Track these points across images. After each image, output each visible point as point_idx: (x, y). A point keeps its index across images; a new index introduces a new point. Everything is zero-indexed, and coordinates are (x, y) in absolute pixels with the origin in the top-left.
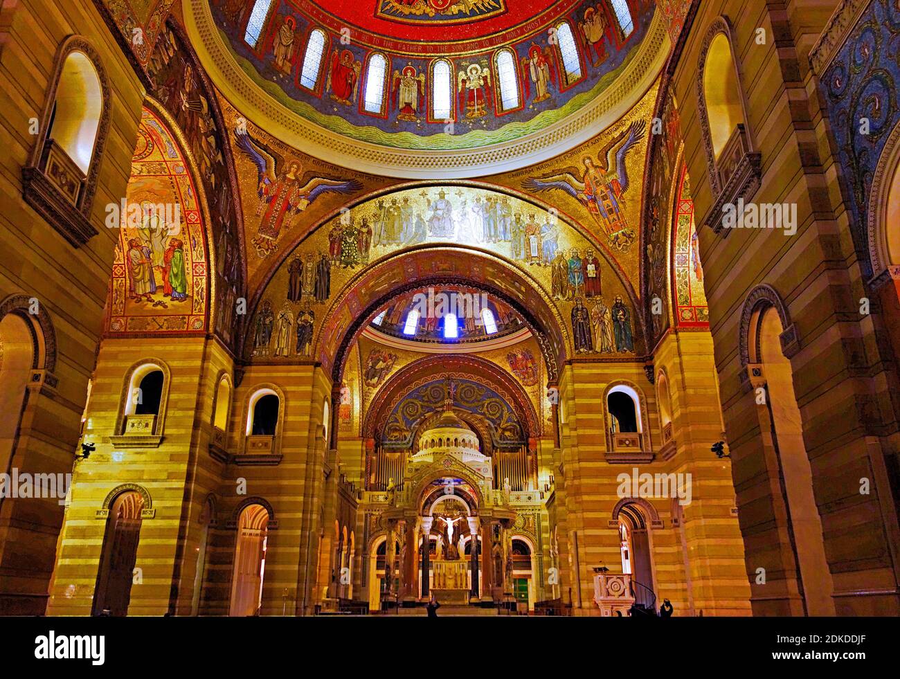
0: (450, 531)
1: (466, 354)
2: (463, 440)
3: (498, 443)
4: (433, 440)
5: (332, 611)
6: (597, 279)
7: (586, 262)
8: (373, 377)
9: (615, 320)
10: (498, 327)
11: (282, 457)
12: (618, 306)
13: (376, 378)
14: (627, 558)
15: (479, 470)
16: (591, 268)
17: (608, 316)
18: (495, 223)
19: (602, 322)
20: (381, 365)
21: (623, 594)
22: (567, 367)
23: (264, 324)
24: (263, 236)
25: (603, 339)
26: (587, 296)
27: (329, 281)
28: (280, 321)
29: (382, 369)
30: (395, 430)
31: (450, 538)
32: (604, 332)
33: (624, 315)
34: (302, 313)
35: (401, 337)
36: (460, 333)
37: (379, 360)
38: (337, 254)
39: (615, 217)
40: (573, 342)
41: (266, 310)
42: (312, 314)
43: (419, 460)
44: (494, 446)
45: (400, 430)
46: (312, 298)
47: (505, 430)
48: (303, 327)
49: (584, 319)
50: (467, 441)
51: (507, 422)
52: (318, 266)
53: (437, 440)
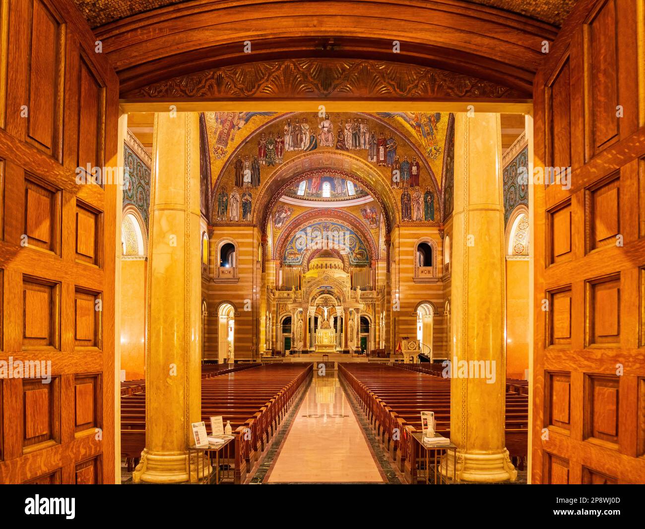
0: (326, 314)
1: (336, 208)
2: (335, 265)
3: (353, 262)
4: (317, 265)
5: (269, 356)
6: (417, 176)
7: (412, 165)
8: (279, 222)
9: (426, 202)
10: (357, 191)
11: (239, 279)
12: (428, 193)
15: (344, 282)
16: (414, 168)
17: (422, 199)
18: (359, 137)
19: (418, 203)
21: (415, 349)
22: (397, 229)
23: (223, 201)
24: (219, 146)
25: (418, 213)
26: (411, 186)
27: (259, 174)
28: (232, 200)
29: (285, 218)
30: (291, 254)
31: (326, 317)
33: (431, 198)
34: (244, 195)
35: (296, 198)
36: (332, 195)
37: (282, 212)
38: (263, 157)
39: (431, 138)
41: (223, 193)
42: (250, 195)
43: (310, 276)
44: (350, 264)
45: (295, 254)
46: (250, 185)
47: (357, 254)
48: (246, 204)
49: (408, 201)
50: (337, 265)
51: (359, 249)
52: (252, 165)
53: (320, 265)
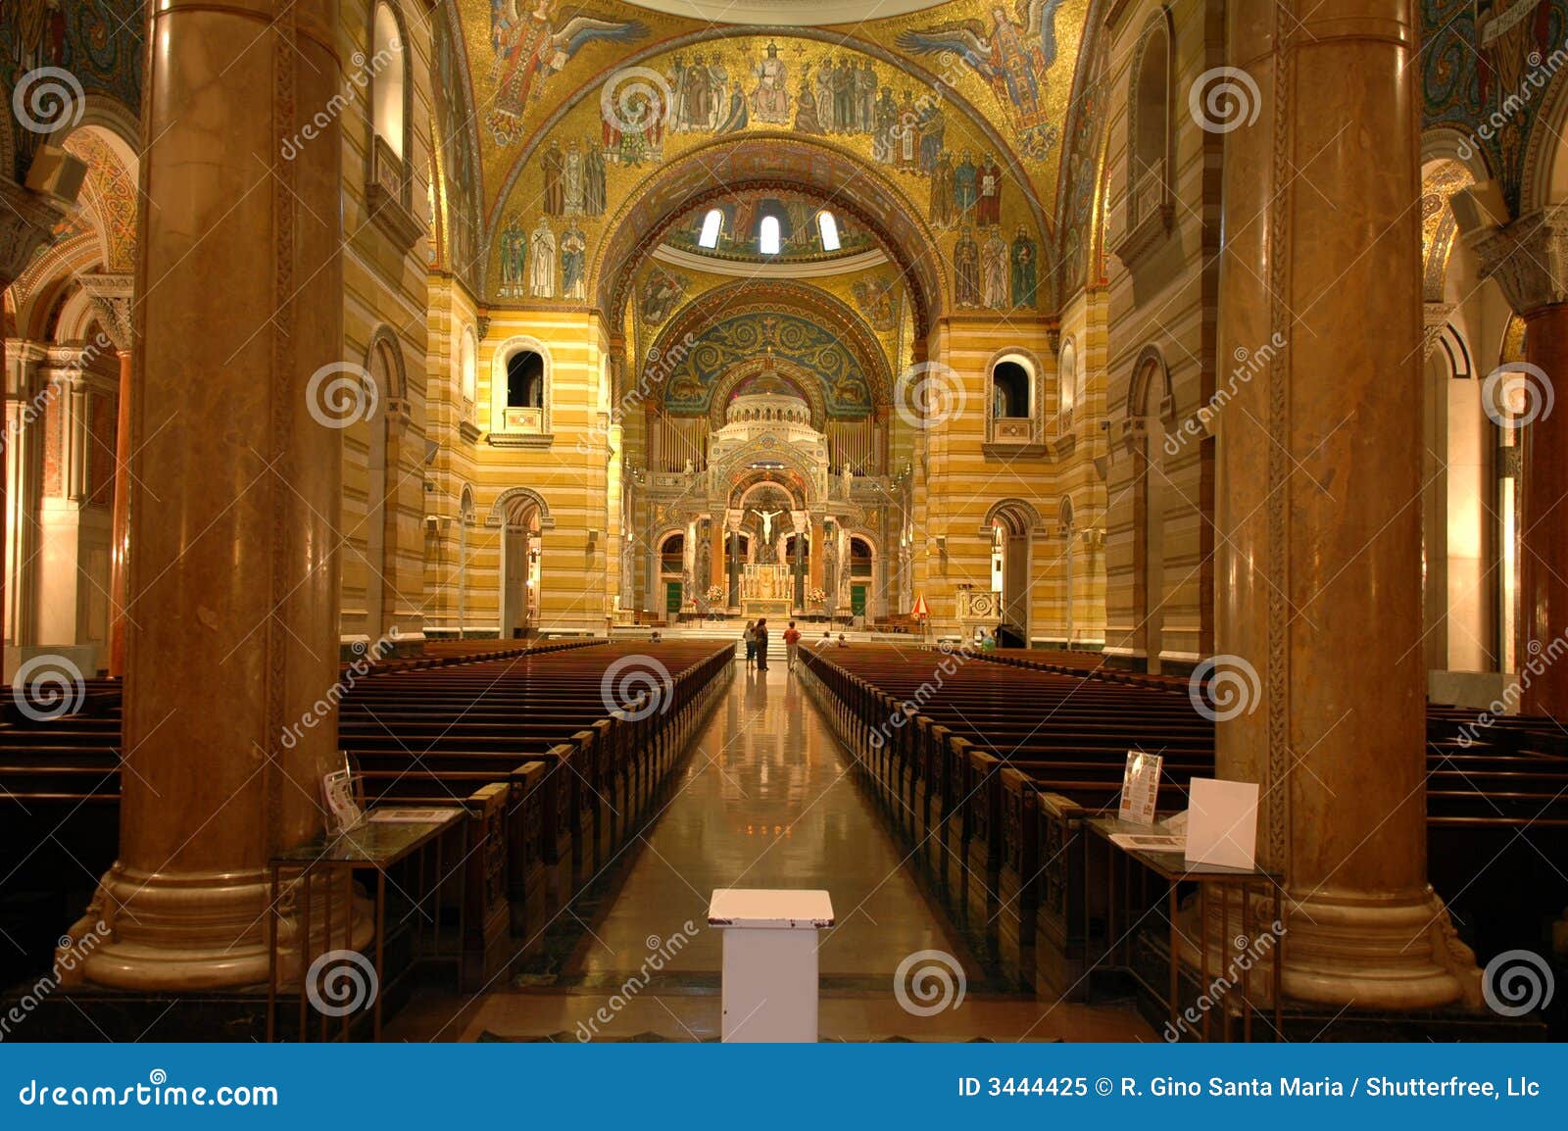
0: (767, 528)
1: (792, 280)
2: (790, 412)
3: (833, 408)
4: (747, 411)
6: (994, 200)
7: (982, 171)
8: (654, 310)
9: (1016, 262)
10: (842, 241)
11: (553, 437)
12: (1021, 242)
13: (659, 313)
14: (998, 569)
15: (811, 453)
16: (988, 181)
17: (1006, 255)
18: (851, 102)
19: (996, 264)
20: (665, 293)
21: (989, 613)
22: (943, 327)
23: (513, 250)
24: (502, 112)
25: (994, 290)
26: (979, 224)
27: (604, 185)
28: (536, 246)
29: (667, 299)
30: (684, 386)
31: (767, 537)
32: (997, 278)
33: (1028, 255)
34: (566, 235)
35: (695, 252)
36: (784, 248)
37: (663, 286)
38: (614, 145)
39: (1031, 105)
40: (953, 291)
41: (514, 227)
42: (581, 236)
43: (728, 437)
44: (826, 413)
45: (692, 386)
46: (580, 211)
47: (844, 390)
48: (571, 257)
49: (972, 259)
50: (795, 413)
51: (848, 379)
52: (587, 162)
53: (752, 411)
